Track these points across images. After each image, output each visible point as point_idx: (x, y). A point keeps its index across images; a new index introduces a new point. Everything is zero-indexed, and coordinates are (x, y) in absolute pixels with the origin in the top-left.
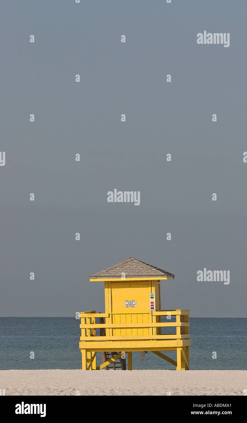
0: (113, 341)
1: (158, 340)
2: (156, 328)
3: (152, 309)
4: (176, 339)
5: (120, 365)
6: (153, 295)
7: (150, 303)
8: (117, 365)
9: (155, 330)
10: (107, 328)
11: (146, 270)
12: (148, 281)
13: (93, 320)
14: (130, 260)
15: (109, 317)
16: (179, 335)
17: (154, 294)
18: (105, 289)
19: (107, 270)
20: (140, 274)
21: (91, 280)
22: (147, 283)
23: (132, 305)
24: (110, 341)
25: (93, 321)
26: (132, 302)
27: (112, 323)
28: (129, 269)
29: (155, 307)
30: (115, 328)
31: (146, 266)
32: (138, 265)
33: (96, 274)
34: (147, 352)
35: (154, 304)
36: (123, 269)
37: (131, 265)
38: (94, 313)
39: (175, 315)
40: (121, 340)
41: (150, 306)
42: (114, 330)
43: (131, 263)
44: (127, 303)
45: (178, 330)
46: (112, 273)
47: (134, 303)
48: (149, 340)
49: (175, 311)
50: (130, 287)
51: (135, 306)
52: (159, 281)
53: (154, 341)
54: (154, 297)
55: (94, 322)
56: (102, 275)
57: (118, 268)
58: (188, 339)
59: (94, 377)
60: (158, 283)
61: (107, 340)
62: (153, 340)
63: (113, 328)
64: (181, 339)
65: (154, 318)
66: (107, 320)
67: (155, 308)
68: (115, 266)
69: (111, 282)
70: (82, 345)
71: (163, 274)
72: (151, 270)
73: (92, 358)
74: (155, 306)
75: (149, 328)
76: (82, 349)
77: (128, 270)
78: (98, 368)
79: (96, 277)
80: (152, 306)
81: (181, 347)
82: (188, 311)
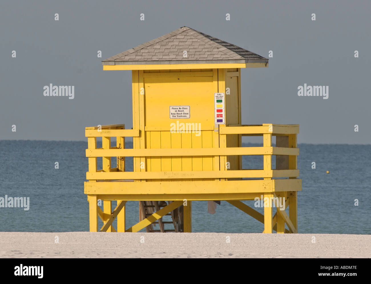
0: (147, 180)
1: (229, 179)
2: (226, 157)
3: (219, 123)
4: (262, 179)
5: (171, 226)
6: (221, 97)
7: (216, 111)
8: (166, 226)
9: (224, 162)
10: (136, 157)
11: (209, 50)
12: (211, 70)
13: (120, 142)
14: (181, 30)
15: (140, 136)
16: (267, 171)
17: (223, 95)
18: (133, 84)
19: (137, 48)
20: (196, 57)
21: (107, 68)
22: (210, 74)
23: (183, 115)
24: (141, 180)
25: (120, 144)
26: (182, 110)
27: (146, 148)
28: (177, 47)
29: (224, 118)
30: (151, 157)
31: (209, 43)
32: (194, 40)
33: (115, 57)
34: (218, 202)
35: (223, 113)
36: (167, 47)
37: (181, 40)
38: (122, 129)
39: (262, 135)
40: (162, 180)
41: (216, 116)
42: (148, 160)
43: (183, 37)
44: (173, 111)
45: (267, 162)
46: (145, 54)
47: (186, 111)
48: (213, 179)
49: (262, 125)
50: (179, 80)
51: (188, 116)
52: (237, 70)
53: (223, 181)
54: (223, 99)
55: (122, 146)
56: (127, 58)
57: (158, 46)
58: (295, 178)
59: (111, 248)
60: (237, 74)
61: (136, 180)
62: (220, 179)
63: (146, 158)
64: (272, 179)
65: (224, 139)
66: (136, 141)
67: (224, 121)
68: (151, 42)
69: (145, 72)
70: (90, 188)
71: (239, 57)
72: (216, 50)
73: (114, 214)
74: (224, 116)
75: (213, 156)
76: (89, 195)
77: (175, 50)
78: (128, 230)
79: (116, 62)
80: (218, 116)
81: (272, 193)
82: (296, 126)
